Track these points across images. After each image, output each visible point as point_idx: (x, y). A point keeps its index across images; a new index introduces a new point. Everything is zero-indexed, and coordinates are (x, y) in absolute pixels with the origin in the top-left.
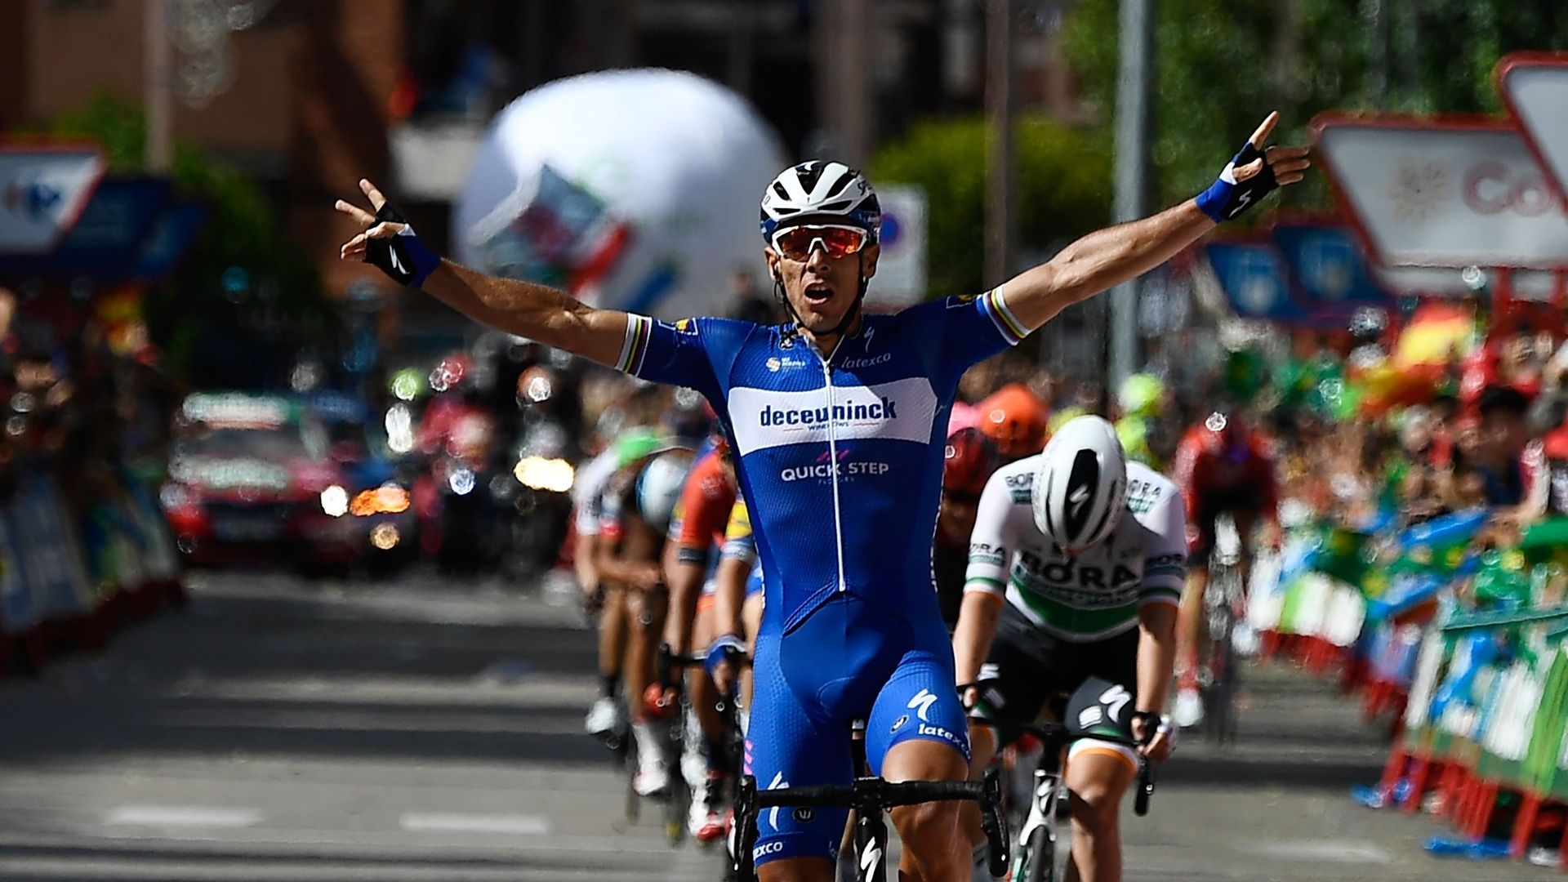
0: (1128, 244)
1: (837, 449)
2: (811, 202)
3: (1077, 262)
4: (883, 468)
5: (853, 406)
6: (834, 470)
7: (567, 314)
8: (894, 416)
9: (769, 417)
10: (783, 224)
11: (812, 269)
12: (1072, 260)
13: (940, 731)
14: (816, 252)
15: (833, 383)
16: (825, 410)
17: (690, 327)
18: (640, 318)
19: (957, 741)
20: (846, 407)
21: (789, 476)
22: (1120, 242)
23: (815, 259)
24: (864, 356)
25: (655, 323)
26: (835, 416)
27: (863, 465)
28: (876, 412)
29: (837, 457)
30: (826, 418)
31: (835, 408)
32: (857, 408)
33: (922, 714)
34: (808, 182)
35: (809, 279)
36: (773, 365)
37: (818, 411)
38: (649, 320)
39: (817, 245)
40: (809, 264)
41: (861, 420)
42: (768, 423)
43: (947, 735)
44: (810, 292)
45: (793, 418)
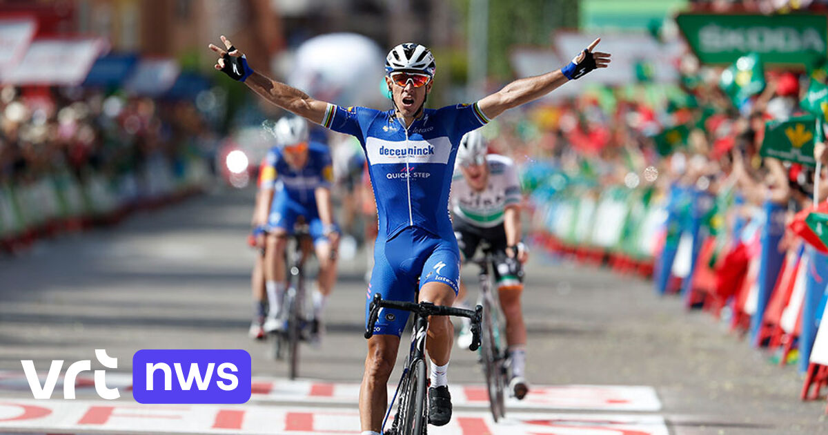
0: (532, 86)
1: (409, 166)
2: (410, 63)
3: (511, 92)
4: (428, 175)
5: (417, 149)
6: (408, 175)
7: (303, 100)
8: (433, 153)
9: (383, 151)
10: (395, 71)
11: (406, 91)
12: (508, 92)
13: (444, 279)
14: (409, 84)
15: (409, 139)
16: (405, 150)
17: (353, 110)
18: (332, 105)
19: (451, 283)
20: (414, 149)
21: (390, 176)
22: (529, 85)
23: (408, 87)
24: (423, 128)
25: (338, 108)
26: (409, 153)
27: (420, 174)
28: (426, 151)
29: (409, 170)
30: (405, 153)
31: (409, 149)
32: (418, 150)
33: (438, 271)
34: (409, 54)
35: (405, 95)
36: (385, 128)
37: (402, 151)
38: (336, 106)
39: (410, 82)
40: (405, 89)
41: (419, 155)
42: (383, 154)
43: (447, 280)
44: (405, 101)
45: (392, 152)
